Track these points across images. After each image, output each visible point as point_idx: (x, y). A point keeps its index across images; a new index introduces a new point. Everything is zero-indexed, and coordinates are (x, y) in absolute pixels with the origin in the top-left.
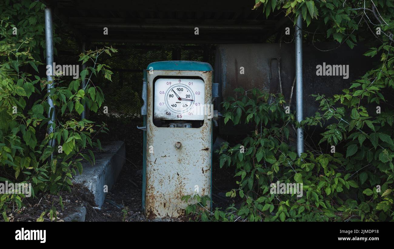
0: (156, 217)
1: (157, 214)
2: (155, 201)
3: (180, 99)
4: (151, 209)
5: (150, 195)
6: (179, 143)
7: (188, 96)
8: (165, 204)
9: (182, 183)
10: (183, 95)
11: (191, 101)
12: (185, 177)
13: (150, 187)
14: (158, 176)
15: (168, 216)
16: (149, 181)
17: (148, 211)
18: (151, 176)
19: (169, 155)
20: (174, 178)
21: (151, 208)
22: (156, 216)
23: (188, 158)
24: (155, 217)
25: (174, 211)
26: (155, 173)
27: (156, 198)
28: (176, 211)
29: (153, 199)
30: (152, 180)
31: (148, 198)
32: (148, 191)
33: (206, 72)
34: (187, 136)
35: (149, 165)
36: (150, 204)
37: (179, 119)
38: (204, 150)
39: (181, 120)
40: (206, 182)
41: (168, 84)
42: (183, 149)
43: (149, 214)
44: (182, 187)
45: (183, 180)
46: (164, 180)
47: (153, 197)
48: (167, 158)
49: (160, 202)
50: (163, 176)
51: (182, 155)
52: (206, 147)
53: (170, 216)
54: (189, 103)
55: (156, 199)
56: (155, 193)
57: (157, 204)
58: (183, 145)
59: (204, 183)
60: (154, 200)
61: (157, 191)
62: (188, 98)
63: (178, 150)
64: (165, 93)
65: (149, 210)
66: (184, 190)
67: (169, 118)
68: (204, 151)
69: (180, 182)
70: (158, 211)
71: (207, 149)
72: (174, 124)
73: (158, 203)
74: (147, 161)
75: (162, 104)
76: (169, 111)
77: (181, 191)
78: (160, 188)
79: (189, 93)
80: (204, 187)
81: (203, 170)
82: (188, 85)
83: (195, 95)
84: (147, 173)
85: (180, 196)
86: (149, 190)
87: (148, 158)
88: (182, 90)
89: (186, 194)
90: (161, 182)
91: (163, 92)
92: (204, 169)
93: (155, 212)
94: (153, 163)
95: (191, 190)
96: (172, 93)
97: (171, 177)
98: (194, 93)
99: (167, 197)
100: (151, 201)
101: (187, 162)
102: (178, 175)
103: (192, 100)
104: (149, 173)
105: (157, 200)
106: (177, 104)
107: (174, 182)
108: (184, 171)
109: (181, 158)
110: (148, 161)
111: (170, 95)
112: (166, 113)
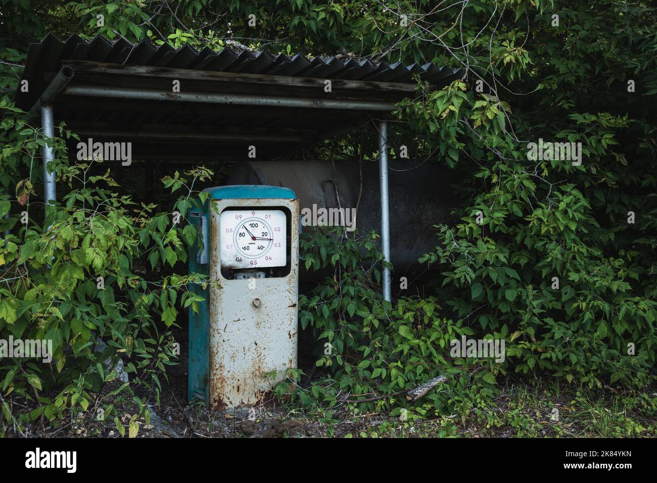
0: (227, 408)
1: (228, 403)
2: (226, 385)
3: (254, 238)
4: (219, 398)
5: (218, 377)
6: (257, 299)
7: (264, 234)
8: (238, 387)
9: (262, 355)
10: (257, 233)
11: (268, 241)
12: (265, 346)
13: (217, 366)
14: (229, 350)
15: (243, 403)
16: (216, 358)
17: (215, 401)
18: (220, 350)
19: (244, 318)
20: (251, 350)
21: (220, 395)
22: (227, 405)
23: (270, 320)
24: (225, 409)
25: (251, 394)
26: (226, 345)
27: (226, 380)
28: (254, 395)
29: (222, 383)
30: (221, 356)
31: (215, 382)
32: (215, 372)
33: (294, 200)
34: (268, 289)
35: (216, 334)
36: (219, 391)
37: (253, 266)
38: (292, 306)
39: (255, 268)
40: (293, 350)
41: (237, 217)
42: (263, 308)
43: (216, 404)
44: (261, 361)
45: (263, 351)
46: (237, 354)
47: (223, 380)
48: (242, 322)
49: (232, 385)
50: (236, 348)
51: (262, 316)
52: (294, 303)
53: (246, 403)
54: (265, 243)
55: (226, 382)
56: (225, 374)
57: (227, 389)
58: (263, 302)
59: (291, 351)
60: (224, 383)
61: (228, 370)
62: (265, 237)
63: (256, 310)
64: (233, 230)
65: (217, 398)
66: (265, 365)
67: (240, 266)
68: (291, 308)
69: (259, 354)
70: (229, 399)
71: (294, 305)
72: (243, 274)
73: (230, 388)
74: (211, 330)
75: (230, 247)
76: (240, 256)
77: (259, 367)
78: (232, 365)
79: (265, 230)
80: (291, 357)
81: (289, 334)
82: (264, 219)
83: (274, 232)
84: (212, 346)
85: (258, 374)
86: (217, 370)
87: (214, 325)
88: (256, 226)
89: (266, 370)
90: (233, 357)
91: (231, 230)
92: (292, 333)
93: (226, 401)
94: (221, 332)
95: (274, 363)
96: (243, 230)
97: (246, 349)
98: (273, 229)
99: (241, 377)
100: (219, 385)
101: (269, 325)
102: (256, 344)
103: (271, 240)
104: (217, 346)
105: (228, 382)
106: (250, 245)
107: (251, 355)
108: (265, 339)
109: (259, 321)
110: (214, 330)
111: (240, 234)
112: (235, 259)
